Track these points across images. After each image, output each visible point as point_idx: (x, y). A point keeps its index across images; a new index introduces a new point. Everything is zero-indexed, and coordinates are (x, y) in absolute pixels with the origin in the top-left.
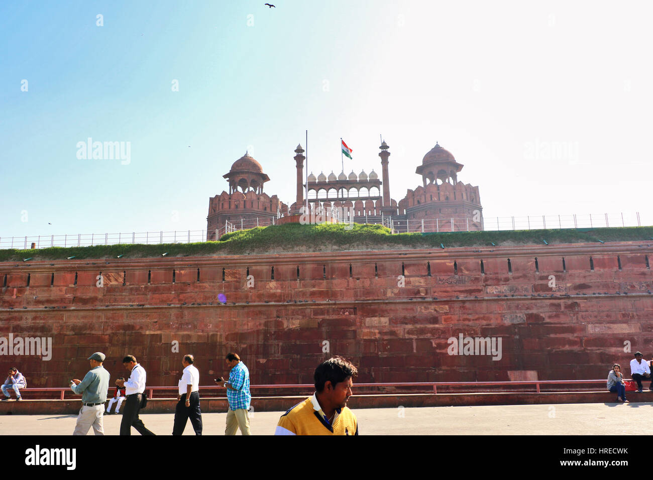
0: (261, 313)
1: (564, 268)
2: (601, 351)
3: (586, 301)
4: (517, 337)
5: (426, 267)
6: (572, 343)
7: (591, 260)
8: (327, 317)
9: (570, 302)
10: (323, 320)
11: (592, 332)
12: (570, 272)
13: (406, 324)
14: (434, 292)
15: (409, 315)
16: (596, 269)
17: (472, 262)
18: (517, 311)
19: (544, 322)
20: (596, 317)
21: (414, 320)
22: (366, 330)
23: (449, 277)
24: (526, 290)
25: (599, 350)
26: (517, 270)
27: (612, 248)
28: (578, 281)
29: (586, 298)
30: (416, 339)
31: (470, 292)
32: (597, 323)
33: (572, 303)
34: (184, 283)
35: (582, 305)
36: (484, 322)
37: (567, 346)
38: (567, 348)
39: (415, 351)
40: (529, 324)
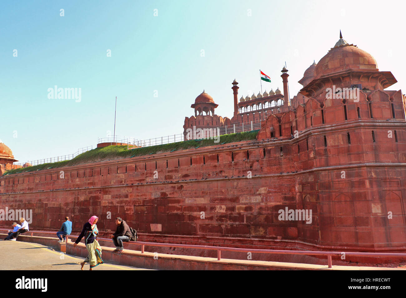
0: (73, 193)
1: (179, 166)
2: (190, 214)
3: (186, 184)
4: (156, 205)
5: (125, 168)
6: (178, 209)
7: (191, 160)
8: (92, 195)
9: (179, 185)
10: (91, 196)
11: (187, 203)
12: (181, 167)
13: (117, 198)
14: (127, 181)
15: (118, 194)
16: (193, 165)
17: (142, 164)
18: (158, 191)
19: (168, 197)
20: (190, 194)
21: (119, 196)
22: (104, 201)
23: (133, 173)
24: (162, 179)
25: (189, 213)
26: (159, 168)
27: (201, 151)
28: (184, 173)
29: (186, 183)
30: (120, 206)
31: (140, 180)
32: (190, 197)
33: (180, 186)
34: (54, 180)
35: (185, 187)
36: (144, 197)
37: (175, 211)
38: (175, 212)
39: (118, 212)
40: (161, 198)
